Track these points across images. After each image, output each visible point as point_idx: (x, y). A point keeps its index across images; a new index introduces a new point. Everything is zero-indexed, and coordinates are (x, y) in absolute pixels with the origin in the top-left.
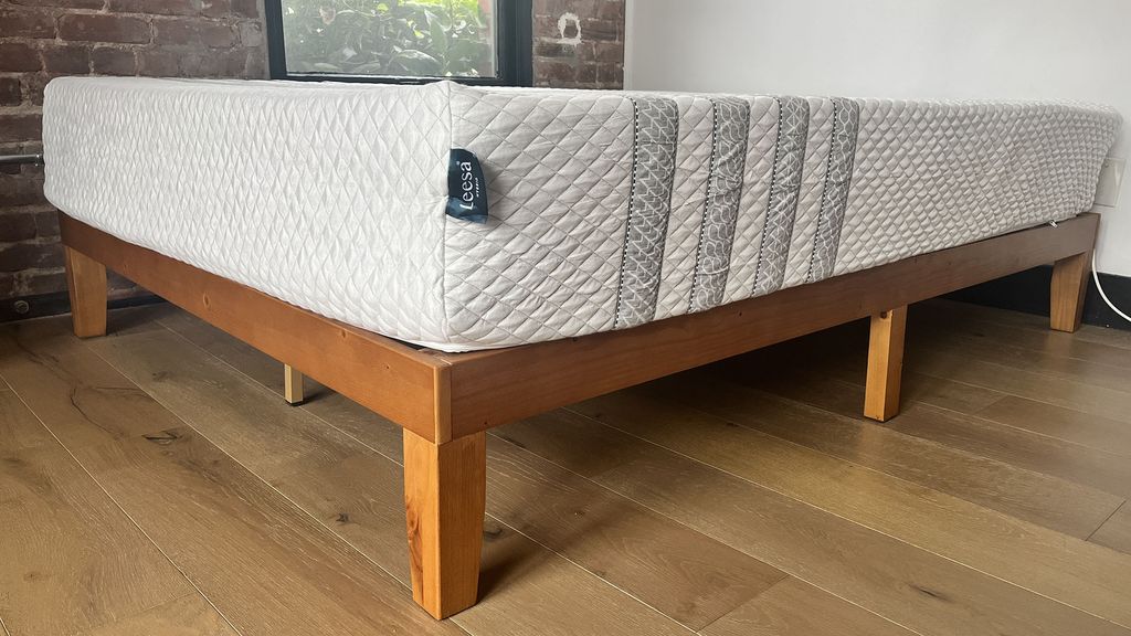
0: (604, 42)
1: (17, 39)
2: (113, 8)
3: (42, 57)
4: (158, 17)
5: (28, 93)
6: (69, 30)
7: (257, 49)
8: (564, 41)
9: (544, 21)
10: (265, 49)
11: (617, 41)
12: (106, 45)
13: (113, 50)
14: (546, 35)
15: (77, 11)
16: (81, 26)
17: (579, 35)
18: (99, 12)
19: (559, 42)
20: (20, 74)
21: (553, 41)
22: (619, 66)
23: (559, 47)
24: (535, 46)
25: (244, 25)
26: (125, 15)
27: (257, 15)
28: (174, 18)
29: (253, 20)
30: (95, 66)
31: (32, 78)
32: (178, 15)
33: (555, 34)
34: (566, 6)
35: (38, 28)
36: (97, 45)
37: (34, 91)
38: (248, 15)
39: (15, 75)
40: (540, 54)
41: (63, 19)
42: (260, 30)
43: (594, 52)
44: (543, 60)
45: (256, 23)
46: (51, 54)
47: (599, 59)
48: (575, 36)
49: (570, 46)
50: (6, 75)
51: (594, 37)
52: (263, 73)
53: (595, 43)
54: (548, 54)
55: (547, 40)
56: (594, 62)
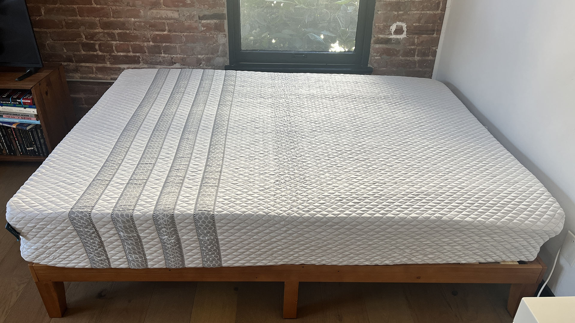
0: (423, 36)
1: (137, 43)
2: (169, 31)
3: (145, 49)
4: (185, 34)
5: (142, 60)
6: (154, 39)
7: (224, 44)
8: (393, 36)
9: (381, 27)
10: (227, 44)
11: (435, 35)
12: (167, 44)
13: (169, 46)
14: (381, 34)
15: (157, 33)
16: (158, 38)
17: (405, 33)
18: (164, 33)
19: (390, 37)
20: (140, 54)
21: (387, 36)
22: (434, 48)
23: (391, 39)
24: (373, 39)
25: (219, 35)
26: (174, 33)
27: (224, 31)
28: (192, 34)
29: (223, 33)
30: (164, 52)
31: (143, 56)
32: (193, 33)
33: (388, 33)
34: (397, 18)
35: (144, 39)
36: (164, 44)
37: (144, 60)
38: (220, 31)
39: (138, 54)
40: (376, 43)
41: (152, 36)
42: (226, 37)
43: (416, 42)
44: (377, 46)
45: (224, 34)
46: (149, 48)
47: (418, 45)
48: (402, 33)
49: (397, 39)
50: (134, 54)
51: (416, 34)
52: (226, 53)
53: (416, 36)
54: (381, 43)
55: (381, 36)
56: (415, 47)
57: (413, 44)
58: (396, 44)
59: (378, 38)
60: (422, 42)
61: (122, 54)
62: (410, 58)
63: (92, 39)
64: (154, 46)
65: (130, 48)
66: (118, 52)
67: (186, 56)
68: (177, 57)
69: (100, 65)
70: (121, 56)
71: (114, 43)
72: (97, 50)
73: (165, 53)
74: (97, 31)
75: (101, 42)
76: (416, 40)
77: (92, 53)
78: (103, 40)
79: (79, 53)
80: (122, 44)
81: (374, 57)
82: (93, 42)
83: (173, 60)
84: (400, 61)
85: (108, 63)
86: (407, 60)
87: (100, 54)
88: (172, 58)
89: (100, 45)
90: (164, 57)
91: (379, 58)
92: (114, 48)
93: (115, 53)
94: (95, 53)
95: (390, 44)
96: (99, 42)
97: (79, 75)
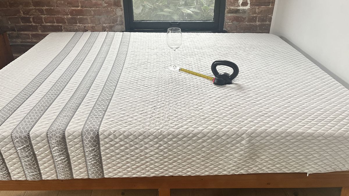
0: (262, 7)
1: (60, 16)
2: (82, 7)
3: (65, 20)
5: (63, 29)
6: (72, 13)
7: (121, 16)
8: (241, 8)
9: (232, 1)
10: (123, 16)
11: (270, 6)
12: (81, 17)
14: (232, 6)
15: (73, 8)
16: (74, 12)
17: (249, 5)
18: (78, 8)
19: (239, 8)
20: (62, 24)
21: (236, 8)
23: (239, 10)
24: (226, 10)
25: (117, 9)
26: (85, 9)
27: (121, 6)
31: (64, 25)
32: (99, 8)
33: (237, 5)
35: (64, 13)
37: (65, 28)
38: (118, 6)
39: (60, 24)
40: (229, 13)
41: (70, 10)
43: (257, 11)
44: (229, 15)
45: (121, 9)
46: (68, 19)
47: (259, 13)
48: (247, 5)
49: (244, 9)
50: (58, 24)
51: (257, 5)
52: (123, 23)
53: (257, 7)
54: (232, 13)
55: (232, 8)
56: (257, 15)
57: (255, 13)
58: (243, 13)
59: (230, 9)
60: (261, 11)
61: (49, 24)
62: (253, 24)
63: (27, 14)
64: (71, 18)
65: (55, 20)
66: (46, 23)
67: (94, 25)
68: (88, 26)
69: (34, 33)
70: (49, 26)
71: (44, 16)
72: (31, 22)
73: (80, 23)
74: (31, 8)
75: (34, 16)
76: (257, 10)
77: (28, 24)
78: (36, 14)
79: (19, 24)
80: (48, 17)
81: (227, 23)
82: (29, 16)
83: (86, 28)
84: (246, 26)
85: (40, 31)
86: (251, 25)
87: (34, 24)
88: (85, 27)
89: (33, 18)
90: (79, 26)
91: (231, 23)
92: (43, 20)
93: (45, 24)
94: (30, 24)
95: (238, 13)
96: (32, 16)
97: (20, 40)
